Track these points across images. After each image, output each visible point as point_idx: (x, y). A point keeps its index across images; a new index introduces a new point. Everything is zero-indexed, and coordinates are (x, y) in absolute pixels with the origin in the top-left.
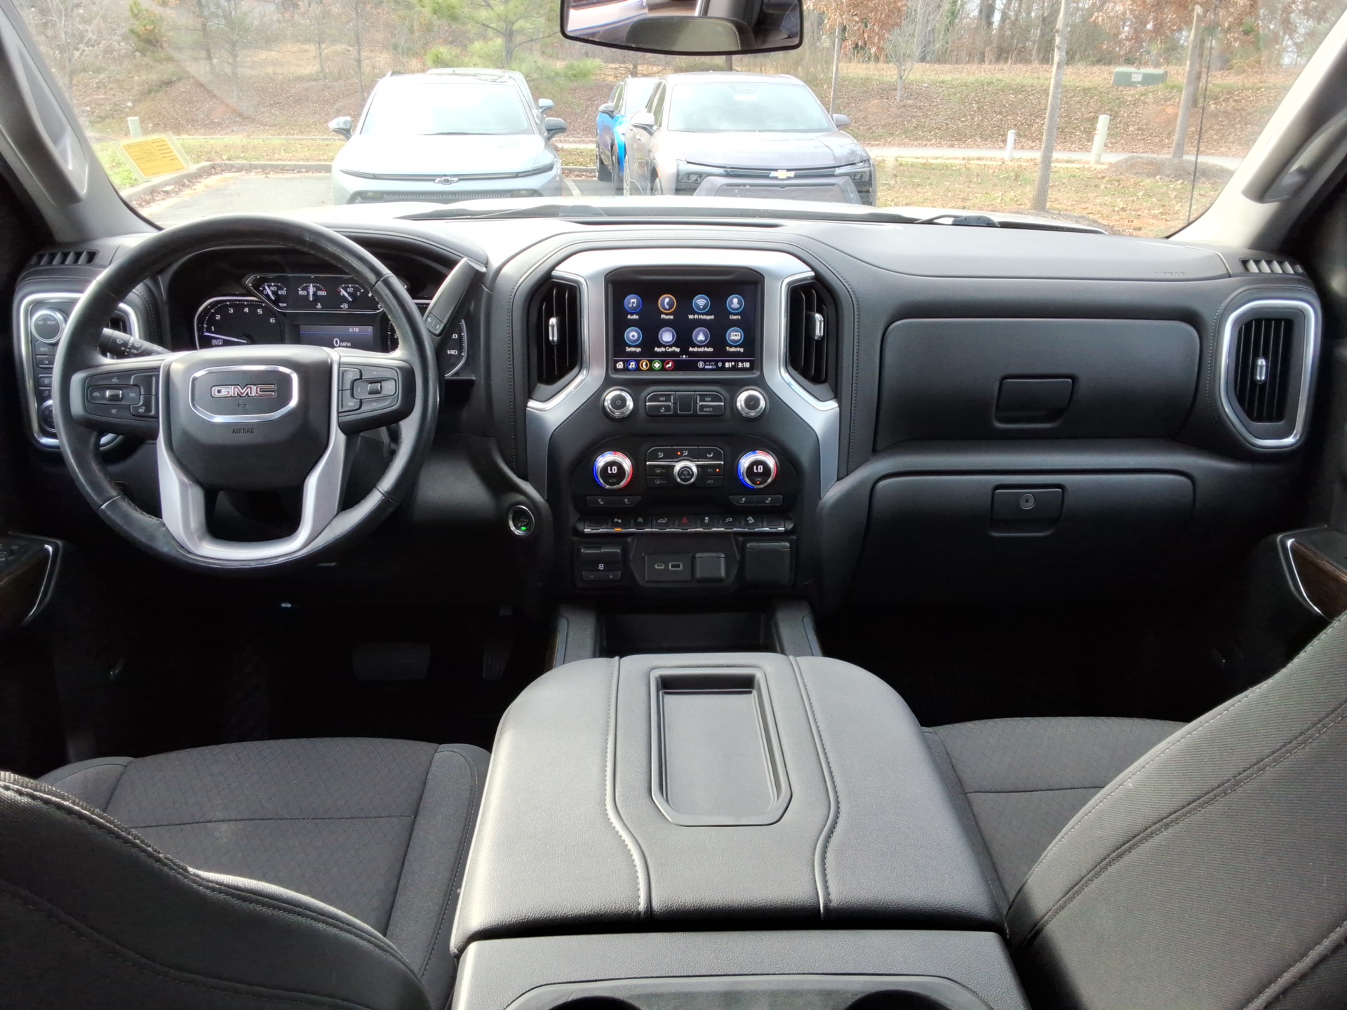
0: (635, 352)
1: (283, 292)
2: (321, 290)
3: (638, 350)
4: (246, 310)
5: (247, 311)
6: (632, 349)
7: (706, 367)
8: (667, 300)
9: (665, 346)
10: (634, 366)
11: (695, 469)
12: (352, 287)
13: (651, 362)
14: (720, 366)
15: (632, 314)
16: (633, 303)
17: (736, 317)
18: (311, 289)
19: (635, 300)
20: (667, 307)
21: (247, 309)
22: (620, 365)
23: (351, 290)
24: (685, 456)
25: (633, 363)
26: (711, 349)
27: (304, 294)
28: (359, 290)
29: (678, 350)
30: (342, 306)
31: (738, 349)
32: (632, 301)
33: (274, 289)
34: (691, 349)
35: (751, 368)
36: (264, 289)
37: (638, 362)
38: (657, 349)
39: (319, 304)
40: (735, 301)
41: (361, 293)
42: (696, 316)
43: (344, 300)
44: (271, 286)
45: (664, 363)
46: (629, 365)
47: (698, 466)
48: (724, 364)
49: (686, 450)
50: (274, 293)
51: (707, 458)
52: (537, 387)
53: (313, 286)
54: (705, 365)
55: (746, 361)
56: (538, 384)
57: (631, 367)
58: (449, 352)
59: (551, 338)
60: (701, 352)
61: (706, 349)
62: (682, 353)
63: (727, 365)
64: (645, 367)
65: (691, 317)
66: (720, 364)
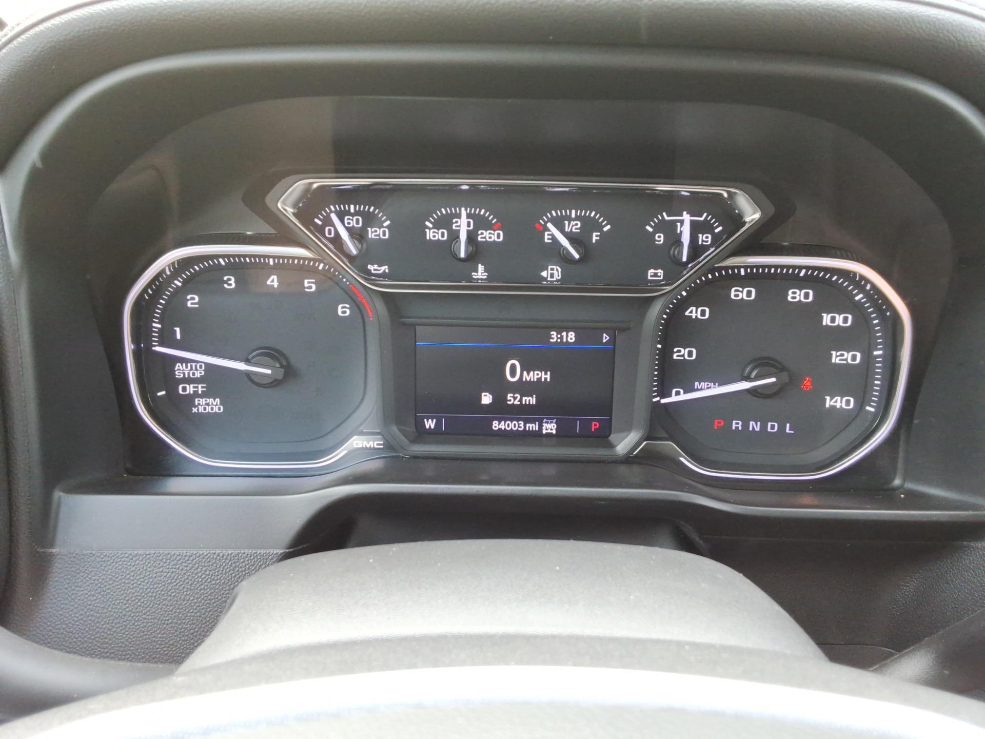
1: (380, 231)
2: (488, 226)
4: (273, 281)
5: (276, 284)
12: (577, 218)
18: (463, 225)
21: (275, 277)
23: (574, 227)
27: (438, 237)
28: (599, 228)
30: (544, 274)
33: (355, 222)
36: (328, 222)
39: (481, 268)
41: (603, 235)
43: (555, 253)
44: (348, 213)
50: (358, 235)
53: (469, 216)
58: (829, 402)
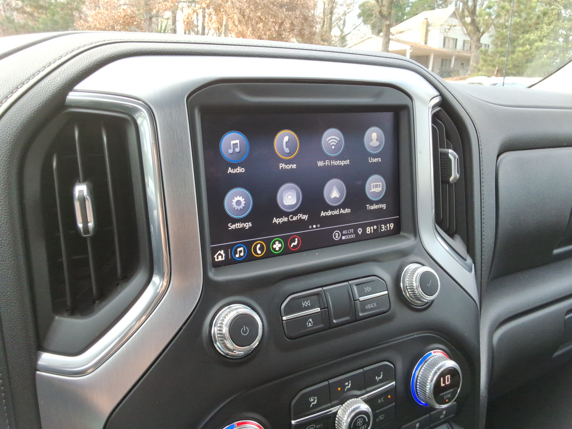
0: (244, 228)
3: (248, 225)
6: (239, 225)
7: (344, 238)
8: (286, 139)
9: (287, 214)
10: (242, 254)
11: (364, 407)
13: (268, 242)
14: (360, 233)
15: (234, 166)
16: (235, 145)
17: (375, 160)
19: (237, 141)
20: (287, 150)
22: (220, 257)
24: (348, 390)
25: (242, 249)
26: (348, 211)
29: (305, 217)
31: (380, 206)
32: (233, 142)
34: (323, 214)
35: (397, 232)
37: (248, 246)
38: (276, 221)
40: (374, 135)
42: (327, 163)
45: (286, 241)
46: (236, 253)
47: (366, 401)
48: (364, 230)
49: (347, 380)
51: (375, 383)
52: (54, 324)
54: (343, 235)
55: (389, 222)
56: (57, 318)
57: (237, 256)
59: (80, 225)
60: (336, 215)
61: (342, 211)
62: (311, 221)
63: (369, 230)
64: (259, 252)
65: (320, 164)
66: (360, 231)
